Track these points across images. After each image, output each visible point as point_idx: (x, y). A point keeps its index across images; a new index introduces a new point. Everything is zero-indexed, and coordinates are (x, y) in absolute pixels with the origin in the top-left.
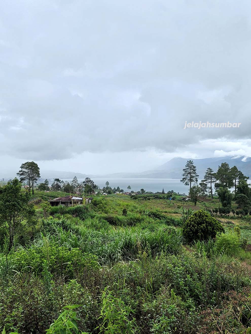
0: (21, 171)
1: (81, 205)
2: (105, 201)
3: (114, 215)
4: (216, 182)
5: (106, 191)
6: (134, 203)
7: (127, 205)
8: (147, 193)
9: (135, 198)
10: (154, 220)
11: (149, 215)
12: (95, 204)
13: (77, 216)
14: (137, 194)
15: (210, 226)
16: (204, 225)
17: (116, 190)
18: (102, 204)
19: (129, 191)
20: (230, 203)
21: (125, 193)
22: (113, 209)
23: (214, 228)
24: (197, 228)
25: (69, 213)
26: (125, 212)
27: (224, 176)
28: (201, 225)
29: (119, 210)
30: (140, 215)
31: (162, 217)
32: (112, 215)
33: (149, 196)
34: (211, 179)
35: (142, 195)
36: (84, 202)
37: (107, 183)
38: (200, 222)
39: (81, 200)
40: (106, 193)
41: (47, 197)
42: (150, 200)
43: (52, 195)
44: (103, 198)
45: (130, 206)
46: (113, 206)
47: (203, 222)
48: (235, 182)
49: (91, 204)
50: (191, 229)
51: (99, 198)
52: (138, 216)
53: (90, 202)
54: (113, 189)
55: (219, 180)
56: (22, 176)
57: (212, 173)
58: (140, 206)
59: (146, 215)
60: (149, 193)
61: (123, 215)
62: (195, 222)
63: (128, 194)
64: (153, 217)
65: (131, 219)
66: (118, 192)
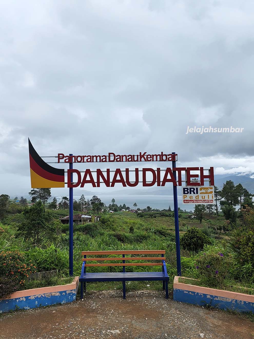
0: (33, 190)
1: (90, 223)
2: (112, 219)
3: (121, 233)
4: (222, 200)
5: (113, 208)
6: (141, 221)
7: (134, 223)
8: (153, 210)
9: (142, 216)
10: (160, 237)
11: (155, 233)
12: (103, 222)
13: (86, 234)
14: (144, 211)
15: (200, 240)
16: (195, 239)
17: (123, 208)
18: (110, 221)
19: (135, 208)
20: (235, 221)
21: (131, 210)
22: (120, 227)
23: (203, 242)
24: (190, 241)
25: (79, 230)
26: (131, 230)
27: (229, 194)
28: (193, 239)
29: (126, 228)
30: (147, 232)
31: (167, 234)
32: (119, 233)
33: (155, 214)
34: (216, 197)
35: (148, 213)
36: (93, 221)
37: (113, 200)
38: (192, 237)
39: (90, 218)
40: (112, 211)
41: (57, 215)
42: (156, 217)
43: (62, 213)
44: (110, 216)
45: (136, 224)
46: (120, 224)
47: (195, 237)
48: (241, 199)
49: (99, 221)
50: (185, 242)
51: (107, 216)
52: (144, 233)
53: (98, 220)
54: (119, 206)
55: (224, 198)
56: (34, 196)
57: (217, 191)
58: (146, 224)
59: (152, 232)
60: (155, 211)
61: (130, 232)
62: (188, 237)
63: (135, 211)
64: (158, 235)
65: (138, 236)
66: (124, 210)
